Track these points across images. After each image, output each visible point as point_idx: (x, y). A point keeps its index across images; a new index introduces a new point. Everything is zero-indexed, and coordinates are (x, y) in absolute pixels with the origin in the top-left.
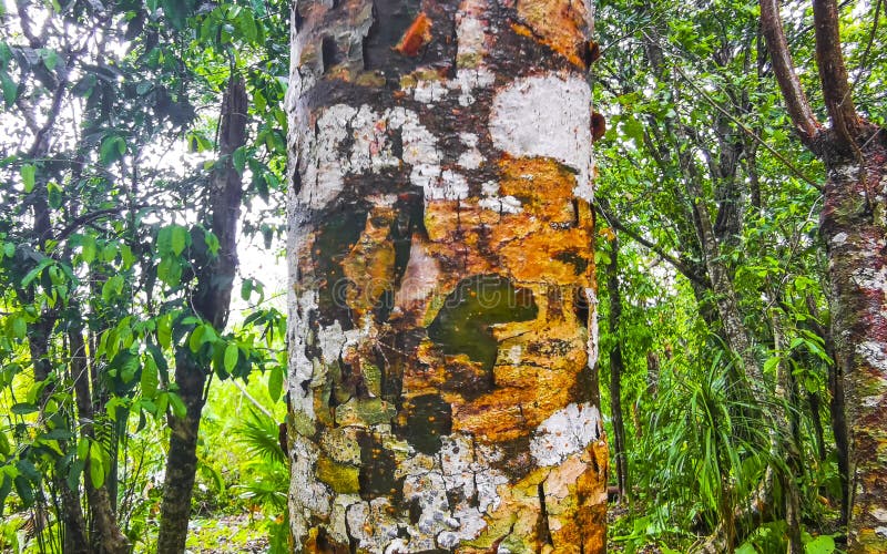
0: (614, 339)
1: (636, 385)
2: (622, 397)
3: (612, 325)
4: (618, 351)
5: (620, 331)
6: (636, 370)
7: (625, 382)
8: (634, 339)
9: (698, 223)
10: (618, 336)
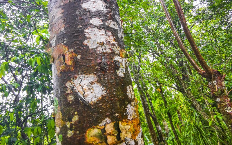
0: (167, 110)
1: (176, 120)
2: (174, 124)
3: (166, 106)
4: (169, 113)
5: (168, 108)
6: (175, 116)
7: (173, 120)
8: (172, 109)
9: (179, 80)
10: (168, 109)
